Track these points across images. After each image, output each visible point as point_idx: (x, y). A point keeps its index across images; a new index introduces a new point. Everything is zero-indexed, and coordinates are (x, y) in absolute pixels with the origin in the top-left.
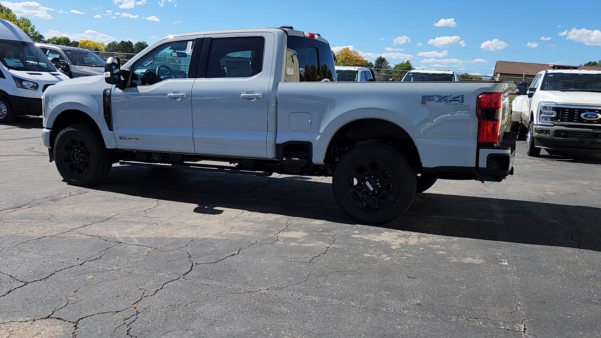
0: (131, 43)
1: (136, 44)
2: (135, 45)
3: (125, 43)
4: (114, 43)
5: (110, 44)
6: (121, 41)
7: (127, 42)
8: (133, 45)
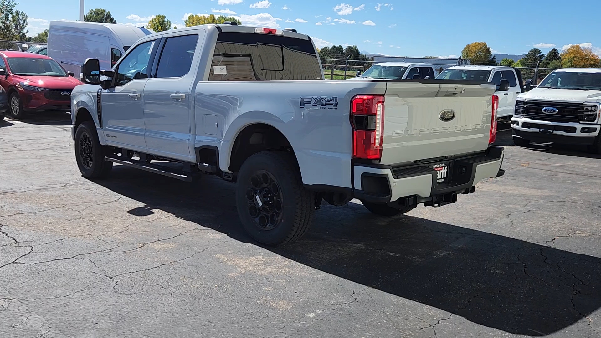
0: (342, 47)
1: (346, 48)
2: (345, 50)
3: (336, 47)
4: (326, 48)
5: (322, 49)
6: (333, 46)
7: (338, 47)
8: (344, 49)
